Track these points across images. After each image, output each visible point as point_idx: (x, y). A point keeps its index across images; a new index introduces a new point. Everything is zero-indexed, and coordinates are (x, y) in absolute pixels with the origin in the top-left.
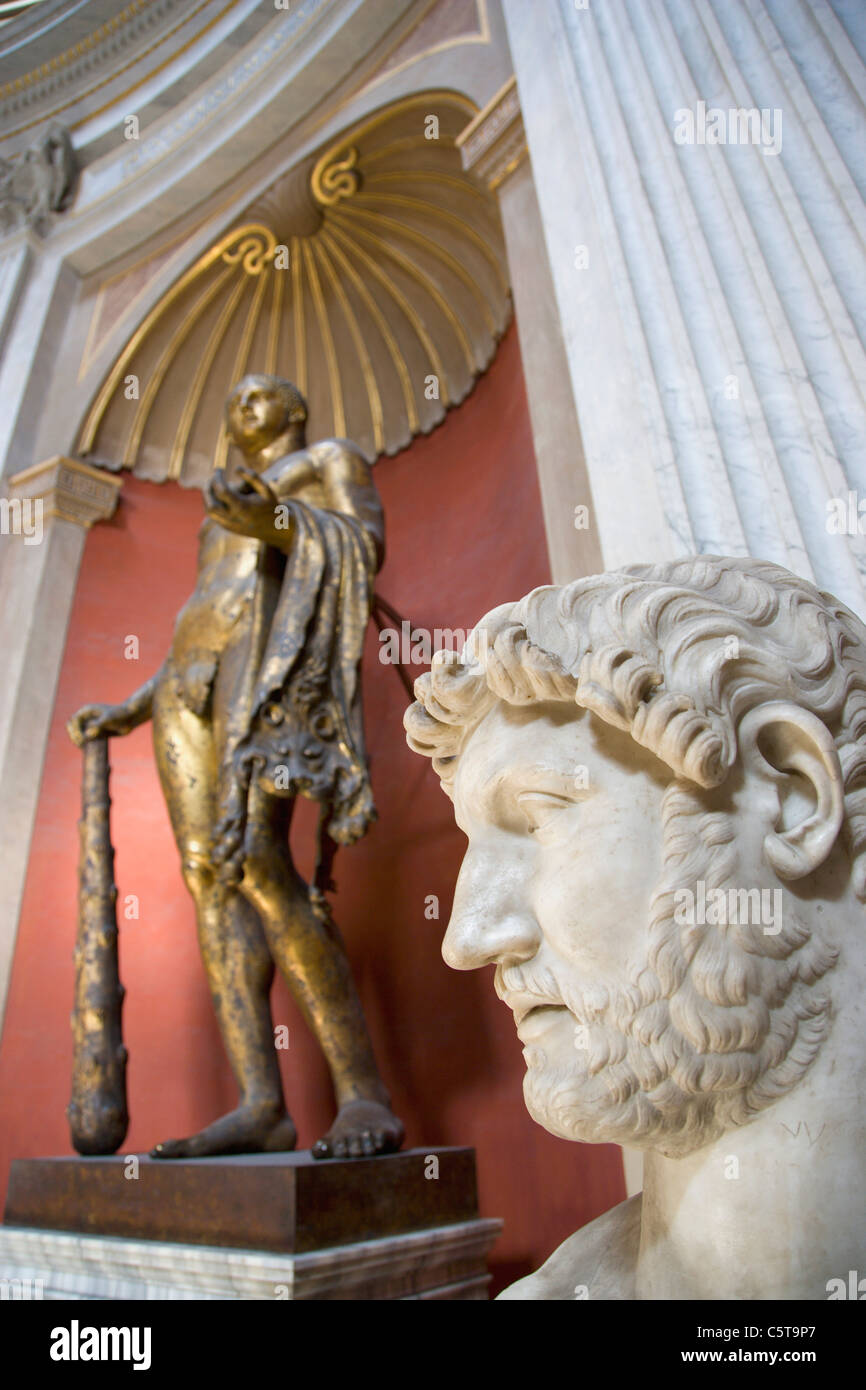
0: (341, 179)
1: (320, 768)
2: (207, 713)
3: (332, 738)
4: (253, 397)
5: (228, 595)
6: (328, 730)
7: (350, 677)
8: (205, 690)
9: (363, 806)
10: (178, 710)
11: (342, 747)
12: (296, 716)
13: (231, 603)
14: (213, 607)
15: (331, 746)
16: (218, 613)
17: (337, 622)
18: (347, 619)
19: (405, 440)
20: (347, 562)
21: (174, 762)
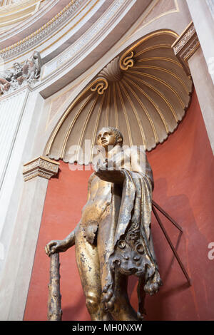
0: (129, 61)
1: (139, 265)
2: (94, 243)
3: (142, 253)
4: (106, 134)
5: (101, 201)
6: (141, 250)
7: (148, 230)
8: (94, 235)
9: (157, 279)
10: (84, 242)
11: (147, 256)
12: (129, 245)
13: (102, 204)
14: (96, 206)
15: (143, 256)
16: (98, 207)
17: (141, 210)
18: (145, 209)
19: (154, 146)
20: (143, 189)
21: (84, 262)
